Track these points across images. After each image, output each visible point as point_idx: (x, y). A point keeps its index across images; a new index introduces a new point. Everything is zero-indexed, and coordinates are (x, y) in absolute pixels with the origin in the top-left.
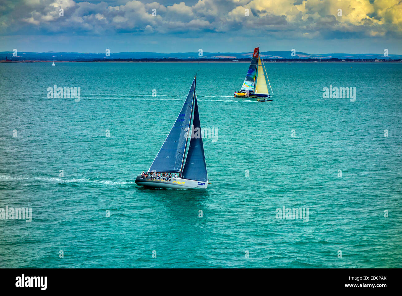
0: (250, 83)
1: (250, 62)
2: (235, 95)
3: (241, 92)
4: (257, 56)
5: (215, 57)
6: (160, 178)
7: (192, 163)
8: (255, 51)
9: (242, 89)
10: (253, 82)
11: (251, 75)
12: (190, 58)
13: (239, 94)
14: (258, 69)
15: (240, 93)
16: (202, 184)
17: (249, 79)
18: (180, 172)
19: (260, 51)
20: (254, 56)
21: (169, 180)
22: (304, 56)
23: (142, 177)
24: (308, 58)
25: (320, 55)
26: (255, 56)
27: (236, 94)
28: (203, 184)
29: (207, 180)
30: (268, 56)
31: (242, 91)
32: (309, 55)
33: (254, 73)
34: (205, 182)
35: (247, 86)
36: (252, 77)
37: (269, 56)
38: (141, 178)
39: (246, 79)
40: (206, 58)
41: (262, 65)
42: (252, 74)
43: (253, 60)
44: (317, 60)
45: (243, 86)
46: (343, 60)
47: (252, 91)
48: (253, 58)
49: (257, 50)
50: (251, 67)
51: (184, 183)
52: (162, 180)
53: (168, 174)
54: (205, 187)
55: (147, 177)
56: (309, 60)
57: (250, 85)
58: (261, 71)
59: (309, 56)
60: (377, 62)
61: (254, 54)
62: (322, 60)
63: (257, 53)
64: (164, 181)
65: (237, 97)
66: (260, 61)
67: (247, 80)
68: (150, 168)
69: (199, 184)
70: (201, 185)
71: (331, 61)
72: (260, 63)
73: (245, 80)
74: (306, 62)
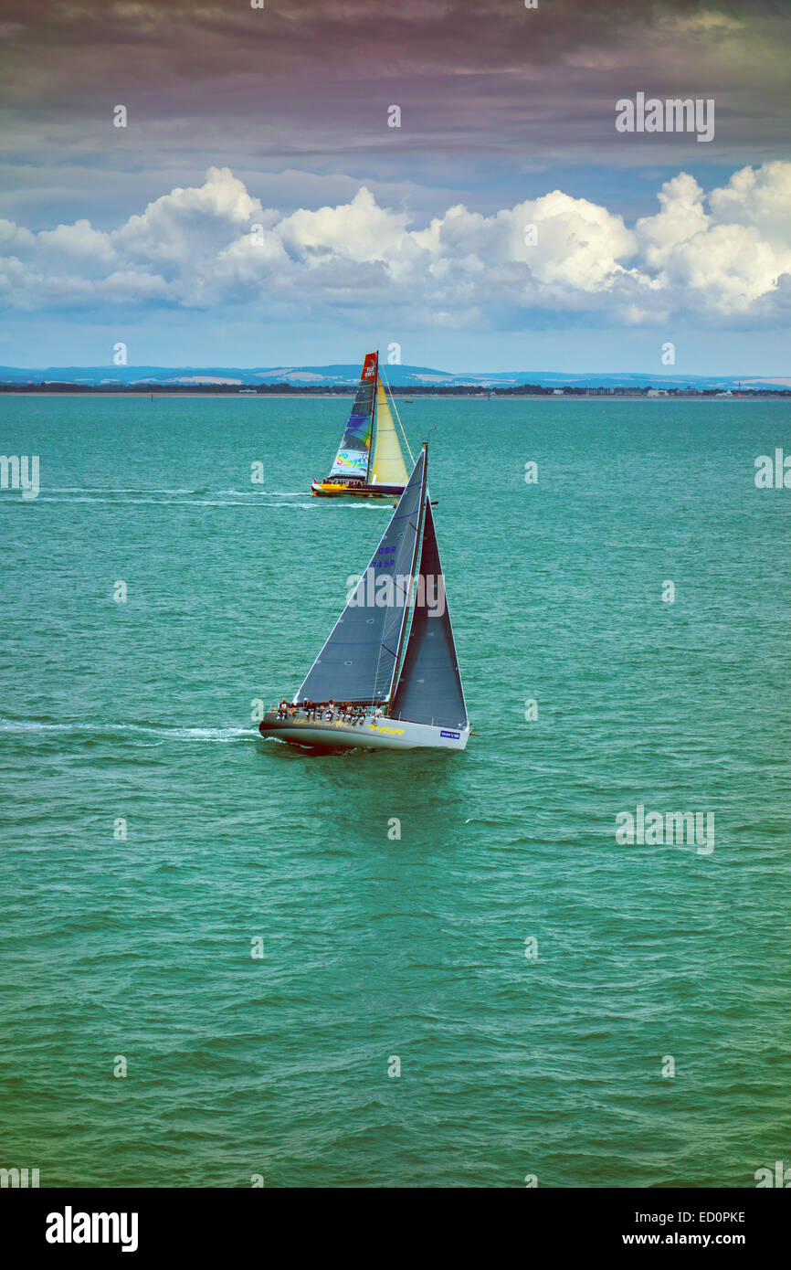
0: (355, 455)
1: (353, 397)
2: (314, 490)
3: (332, 481)
4: (374, 379)
5: (180, 381)
6: (335, 718)
7: (419, 681)
8: (368, 364)
9: (334, 472)
10: (365, 450)
11: (359, 430)
12: (105, 381)
13: (327, 486)
14: (378, 412)
15: (327, 483)
16: (452, 735)
17: (353, 444)
18: (386, 703)
19: (381, 363)
20: (363, 377)
21: (358, 724)
22: (437, 380)
23: (281, 715)
24: (446, 385)
25: (482, 375)
26: (369, 378)
27: (317, 487)
28: (456, 736)
29: (465, 725)
30: (333, 378)
31: (332, 478)
32: (450, 374)
33: (365, 427)
34: (461, 729)
35: (348, 463)
36: (359, 436)
37: (336, 377)
38: (278, 718)
39: (343, 443)
40: (151, 383)
41: (389, 403)
42: (361, 428)
43: (360, 389)
44: (480, 390)
45: (335, 464)
46: (556, 392)
47: (362, 478)
48: (362, 384)
49: (372, 359)
50: (356, 409)
51: (403, 731)
52: (339, 724)
53: (355, 709)
54: (460, 744)
55: (294, 715)
56: (460, 390)
57: (355, 462)
58: (385, 420)
59: (450, 380)
60: (654, 396)
61: (365, 371)
62: (499, 391)
63: (373, 368)
64: (346, 725)
65: (319, 494)
66: (381, 391)
67: (348, 447)
68: (298, 693)
69: (443, 734)
70: (451, 737)
71: (523, 394)
72: (381, 397)
73: (341, 446)
74: (452, 397)
